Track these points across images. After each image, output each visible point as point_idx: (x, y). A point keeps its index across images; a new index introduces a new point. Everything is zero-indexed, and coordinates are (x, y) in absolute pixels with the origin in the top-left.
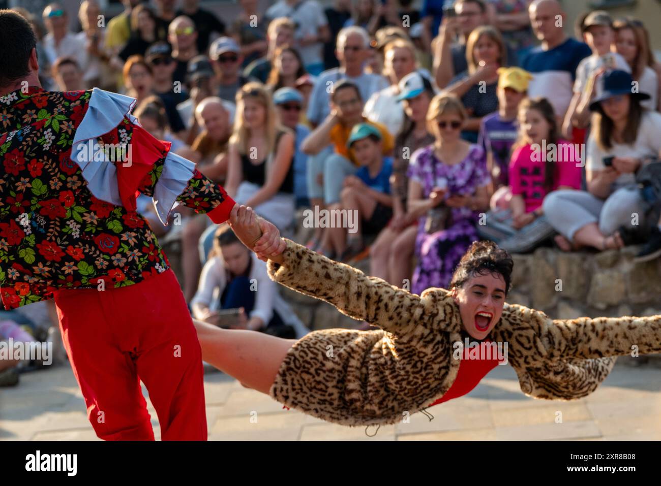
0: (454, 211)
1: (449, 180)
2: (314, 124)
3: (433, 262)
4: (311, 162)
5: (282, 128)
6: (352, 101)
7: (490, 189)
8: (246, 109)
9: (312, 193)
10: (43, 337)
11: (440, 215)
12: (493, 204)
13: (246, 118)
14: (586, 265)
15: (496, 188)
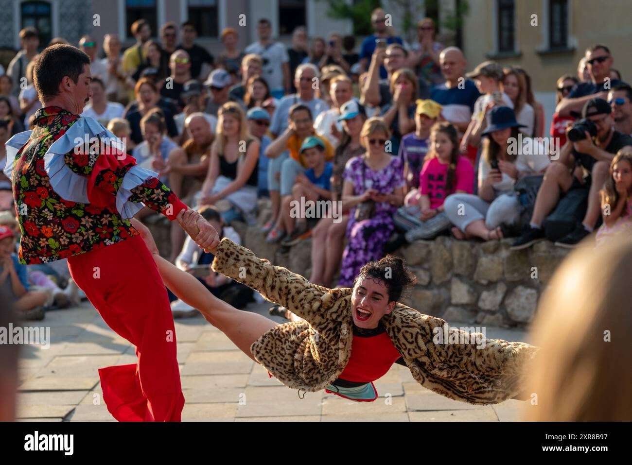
0: (377, 205)
1: (374, 181)
2: (275, 135)
3: (359, 243)
4: (271, 163)
5: (251, 137)
6: (305, 120)
7: (405, 190)
8: (225, 121)
9: (271, 187)
10: (64, 284)
11: (366, 208)
12: (406, 202)
13: (224, 128)
14: (474, 251)
15: (409, 190)
